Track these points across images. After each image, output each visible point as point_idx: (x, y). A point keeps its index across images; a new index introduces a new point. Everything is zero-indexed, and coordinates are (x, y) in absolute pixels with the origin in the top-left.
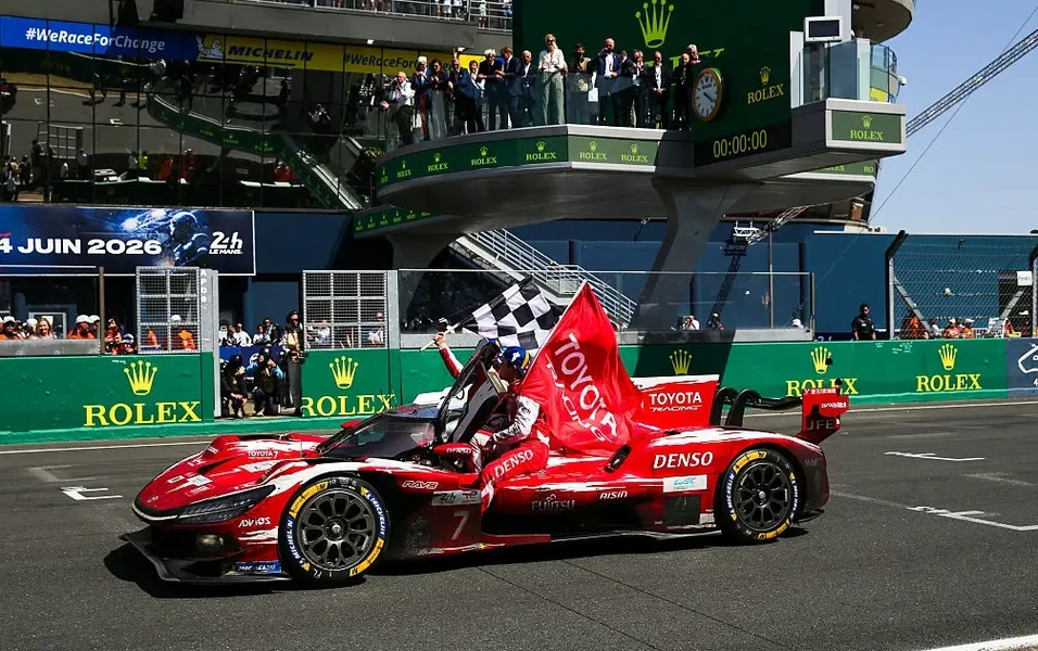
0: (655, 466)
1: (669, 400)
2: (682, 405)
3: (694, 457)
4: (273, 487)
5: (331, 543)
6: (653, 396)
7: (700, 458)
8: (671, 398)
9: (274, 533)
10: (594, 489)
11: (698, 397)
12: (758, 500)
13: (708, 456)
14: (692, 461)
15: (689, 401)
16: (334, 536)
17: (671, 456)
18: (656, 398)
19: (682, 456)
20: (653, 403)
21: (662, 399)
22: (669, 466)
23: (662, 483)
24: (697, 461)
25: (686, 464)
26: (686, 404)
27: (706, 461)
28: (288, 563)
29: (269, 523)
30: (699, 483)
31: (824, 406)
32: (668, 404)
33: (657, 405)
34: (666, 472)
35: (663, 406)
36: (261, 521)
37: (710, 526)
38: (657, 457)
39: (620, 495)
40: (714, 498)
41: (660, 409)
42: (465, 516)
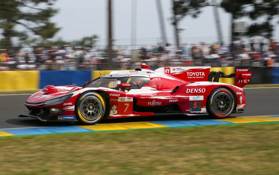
0: (187, 92)
1: (193, 74)
2: (198, 76)
3: (199, 90)
4: (73, 94)
5: (89, 111)
6: (188, 73)
7: (201, 90)
8: (194, 74)
9: (73, 107)
10: (167, 99)
11: (203, 74)
12: (221, 104)
13: (204, 90)
14: (199, 91)
15: (200, 75)
16: (90, 109)
17: (192, 89)
18: (189, 74)
19: (195, 89)
20: (188, 75)
21: (191, 74)
22: (191, 92)
23: (189, 98)
24: (200, 91)
25: (197, 92)
26: (199, 76)
27: (203, 91)
28: (77, 117)
29: (72, 104)
30: (201, 98)
31: (243, 75)
32: (193, 76)
33: (189, 76)
34: (190, 94)
35: (192, 77)
36: (69, 104)
37: (205, 112)
38: (187, 89)
39: (176, 101)
40: (206, 103)
41: (190, 78)
42: (128, 105)
